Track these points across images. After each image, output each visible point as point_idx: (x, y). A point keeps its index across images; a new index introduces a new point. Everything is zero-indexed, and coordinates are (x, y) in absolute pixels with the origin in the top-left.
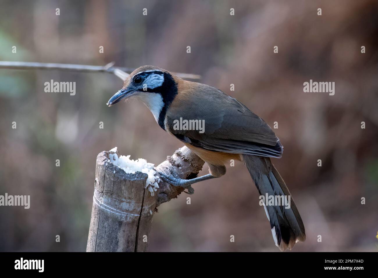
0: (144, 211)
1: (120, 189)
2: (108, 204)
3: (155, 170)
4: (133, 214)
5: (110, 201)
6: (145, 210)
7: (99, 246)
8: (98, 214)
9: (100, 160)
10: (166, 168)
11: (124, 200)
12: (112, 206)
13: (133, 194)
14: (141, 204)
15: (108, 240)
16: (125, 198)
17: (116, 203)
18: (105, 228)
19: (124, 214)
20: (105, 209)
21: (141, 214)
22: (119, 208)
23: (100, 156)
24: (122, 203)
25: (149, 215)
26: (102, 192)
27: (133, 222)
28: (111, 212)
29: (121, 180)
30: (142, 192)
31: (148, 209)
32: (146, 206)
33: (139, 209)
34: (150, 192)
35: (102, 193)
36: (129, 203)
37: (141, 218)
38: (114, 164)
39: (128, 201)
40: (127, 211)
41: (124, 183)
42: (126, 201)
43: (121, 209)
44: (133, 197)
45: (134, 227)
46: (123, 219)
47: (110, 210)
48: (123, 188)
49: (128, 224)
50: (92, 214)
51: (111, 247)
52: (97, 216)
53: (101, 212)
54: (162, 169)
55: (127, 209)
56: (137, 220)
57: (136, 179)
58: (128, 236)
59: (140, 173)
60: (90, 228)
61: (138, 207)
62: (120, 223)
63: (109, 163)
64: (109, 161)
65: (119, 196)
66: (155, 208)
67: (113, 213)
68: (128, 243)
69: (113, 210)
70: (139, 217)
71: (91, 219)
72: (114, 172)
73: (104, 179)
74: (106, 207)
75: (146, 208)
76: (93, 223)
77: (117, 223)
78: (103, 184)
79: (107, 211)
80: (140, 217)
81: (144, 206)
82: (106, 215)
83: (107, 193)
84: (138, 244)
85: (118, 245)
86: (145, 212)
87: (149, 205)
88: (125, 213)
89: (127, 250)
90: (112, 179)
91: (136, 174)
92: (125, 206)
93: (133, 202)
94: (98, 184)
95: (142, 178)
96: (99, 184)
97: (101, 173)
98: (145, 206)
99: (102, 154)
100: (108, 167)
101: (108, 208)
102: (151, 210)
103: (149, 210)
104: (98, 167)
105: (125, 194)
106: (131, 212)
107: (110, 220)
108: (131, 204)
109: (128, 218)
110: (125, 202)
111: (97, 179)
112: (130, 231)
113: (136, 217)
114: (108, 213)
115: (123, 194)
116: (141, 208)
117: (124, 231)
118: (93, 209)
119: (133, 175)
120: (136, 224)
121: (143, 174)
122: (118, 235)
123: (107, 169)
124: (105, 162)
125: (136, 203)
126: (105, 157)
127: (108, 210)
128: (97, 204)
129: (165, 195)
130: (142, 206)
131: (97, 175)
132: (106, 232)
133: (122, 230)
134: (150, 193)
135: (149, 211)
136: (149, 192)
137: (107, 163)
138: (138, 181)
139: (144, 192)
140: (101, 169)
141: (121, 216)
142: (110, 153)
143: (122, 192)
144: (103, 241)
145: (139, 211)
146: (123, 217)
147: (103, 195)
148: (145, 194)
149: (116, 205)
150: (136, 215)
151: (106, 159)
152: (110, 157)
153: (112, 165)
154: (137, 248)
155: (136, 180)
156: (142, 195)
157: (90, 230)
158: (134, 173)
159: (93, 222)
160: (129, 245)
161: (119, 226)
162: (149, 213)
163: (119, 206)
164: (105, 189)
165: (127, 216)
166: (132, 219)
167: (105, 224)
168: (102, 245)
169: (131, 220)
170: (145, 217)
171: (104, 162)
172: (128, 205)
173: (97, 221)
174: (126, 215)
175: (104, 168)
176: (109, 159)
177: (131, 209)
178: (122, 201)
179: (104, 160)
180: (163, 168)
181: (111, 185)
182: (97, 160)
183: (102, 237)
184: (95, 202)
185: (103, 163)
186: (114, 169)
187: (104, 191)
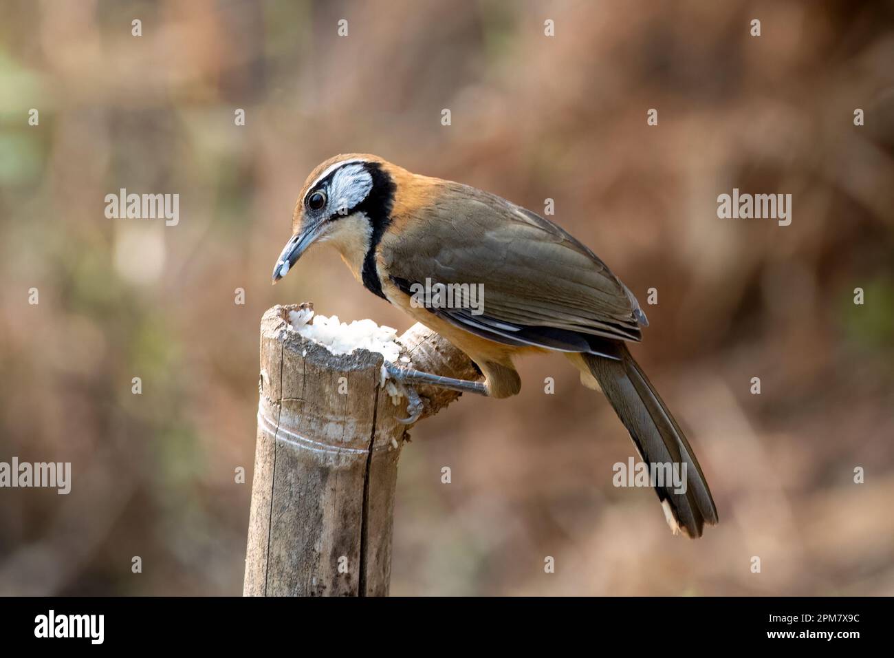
0: (378, 441)
1: (321, 393)
2: (293, 429)
3: (399, 344)
4: (353, 450)
5: (297, 422)
6: (382, 437)
7: (276, 527)
8: (270, 454)
9: (270, 326)
10: (425, 337)
11: (329, 417)
12: (302, 433)
13: (351, 403)
14: (371, 425)
15: (298, 514)
16: (333, 413)
17: (313, 426)
18: (290, 485)
19: (332, 451)
20: (288, 441)
21: (371, 449)
22: (319, 437)
23: (268, 317)
24: (327, 425)
25: (390, 449)
26: (279, 402)
27: (355, 467)
28: (301, 449)
29: (321, 372)
30: (373, 396)
31: (387, 437)
32: (383, 428)
33: (367, 437)
34: (391, 395)
35: (278, 404)
36: (343, 423)
37: (373, 457)
38: (302, 335)
39: (341, 418)
40: (339, 443)
41: (328, 379)
42: (334, 419)
43: (325, 439)
44: (351, 410)
45: (357, 479)
46: (331, 463)
47: (299, 443)
48: (327, 390)
49: (343, 472)
50: (257, 455)
51: (307, 529)
52: (269, 459)
53: (278, 450)
54: (414, 339)
55: (340, 439)
56: (363, 462)
57: (355, 366)
58: (344, 500)
59: (366, 352)
60: (254, 487)
61: (365, 432)
62: (325, 473)
63: (290, 333)
64: (290, 328)
65: (317, 409)
66: (405, 433)
67: (308, 451)
68: (345, 517)
69: (305, 443)
70: (367, 455)
71: (256, 466)
72: (305, 353)
73: (280, 370)
74: (288, 437)
75: (383, 433)
76: (260, 476)
77: (317, 473)
78: (280, 383)
79: (292, 446)
80: (370, 455)
81: (378, 430)
82: (290, 455)
83: (289, 404)
84: (369, 518)
85: (322, 524)
86: (380, 444)
87: (388, 426)
88: (334, 447)
89: (344, 534)
90: (301, 371)
91: (355, 356)
92: (333, 430)
93: (352, 421)
94: (268, 383)
95: (369, 365)
96: (271, 384)
97: (274, 357)
98: (380, 427)
99: (273, 312)
100: (288, 343)
101: (294, 439)
102: (395, 437)
103: (390, 437)
104: (267, 344)
105: (331, 404)
106: (349, 445)
107: (301, 466)
108: (348, 427)
109: (343, 460)
110: (334, 421)
111: (263, 372)
112: (348, 490)
113: (360, 457)
114: (293, 450)
115: (327, 405)
116: (370, 434)
117: (334, 490)
118: (259, 442)
119: (349, 358)
120: (361, 471)
121: (371, 354)
122: (321, 500)
123: (286, 348)
124: (282, 331)
125: (359, 422)
126: (281, 320)
127: (294, 443)
128: (268, 430)
129: (426, 399)
130: (374, 430)
131: (263, 363)
132: (291, 496)
133: (328, 488)
134: (389, 398)
135: (391, 441)
136: (388, 395)
137: (285, 333)
138: (361, 371)
139: (377, 396)
140: (272, 347)
141: (325, 455)
142: (291, 310)
143: (324, 399)
144: (286, 517)
145: (367, 442)
146: (331, 459)
147: (280, 408)
148: (380, 400)
149: (313, 431)
150: (360, 452)
151: (283, 324)
152: (291, 319)
153: (298, 337)
154: (366, 529)
155: (355, 370)
156: (371, 405)
157: (253, 491)
158: (350, 353)
159: (260, 473)
160: (347, 522)
161: (322, 480)
162: (390, 444)
163: (320, 431)
164: (285, 393)
165: (339, 456)
166: (352, 461)
167: (289, 477)
168: (283, 525)
169: (349, 464)
170: (382, 455)
171: (279, 330)
172: (340, 427)
173: (270, 469)
174: (336, 453)
175: (280, 345)
176: (290, 323)
177: (348, 439)
178: (327, 421)
179: (278, 327)
180: (418, 337)
181: (298, 383)
182: (262, 327)
183: (284, 508)
184: (262, 427)
185: (277, 334)
186: (303, 346)
187: (282, 400)
